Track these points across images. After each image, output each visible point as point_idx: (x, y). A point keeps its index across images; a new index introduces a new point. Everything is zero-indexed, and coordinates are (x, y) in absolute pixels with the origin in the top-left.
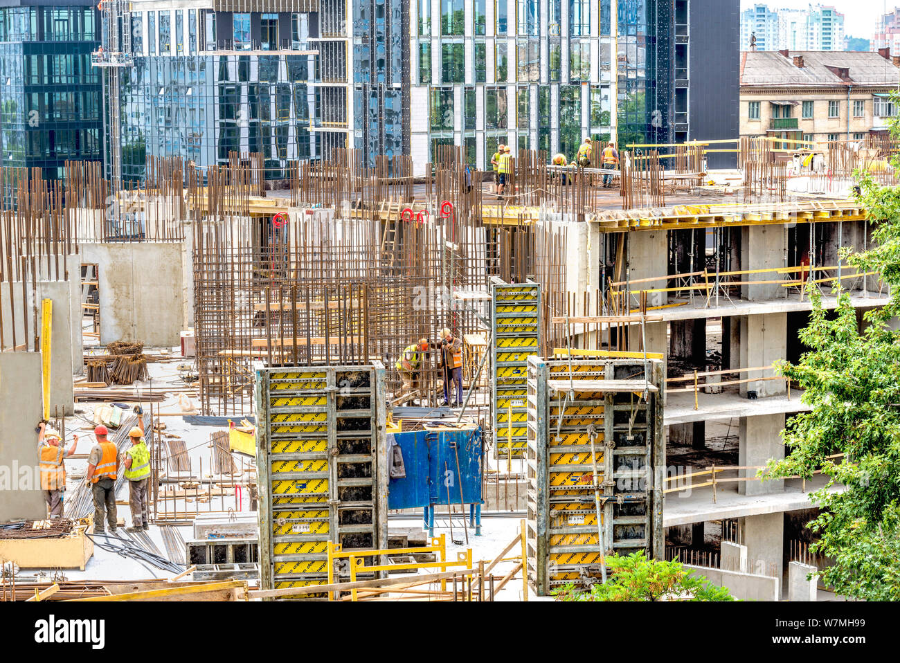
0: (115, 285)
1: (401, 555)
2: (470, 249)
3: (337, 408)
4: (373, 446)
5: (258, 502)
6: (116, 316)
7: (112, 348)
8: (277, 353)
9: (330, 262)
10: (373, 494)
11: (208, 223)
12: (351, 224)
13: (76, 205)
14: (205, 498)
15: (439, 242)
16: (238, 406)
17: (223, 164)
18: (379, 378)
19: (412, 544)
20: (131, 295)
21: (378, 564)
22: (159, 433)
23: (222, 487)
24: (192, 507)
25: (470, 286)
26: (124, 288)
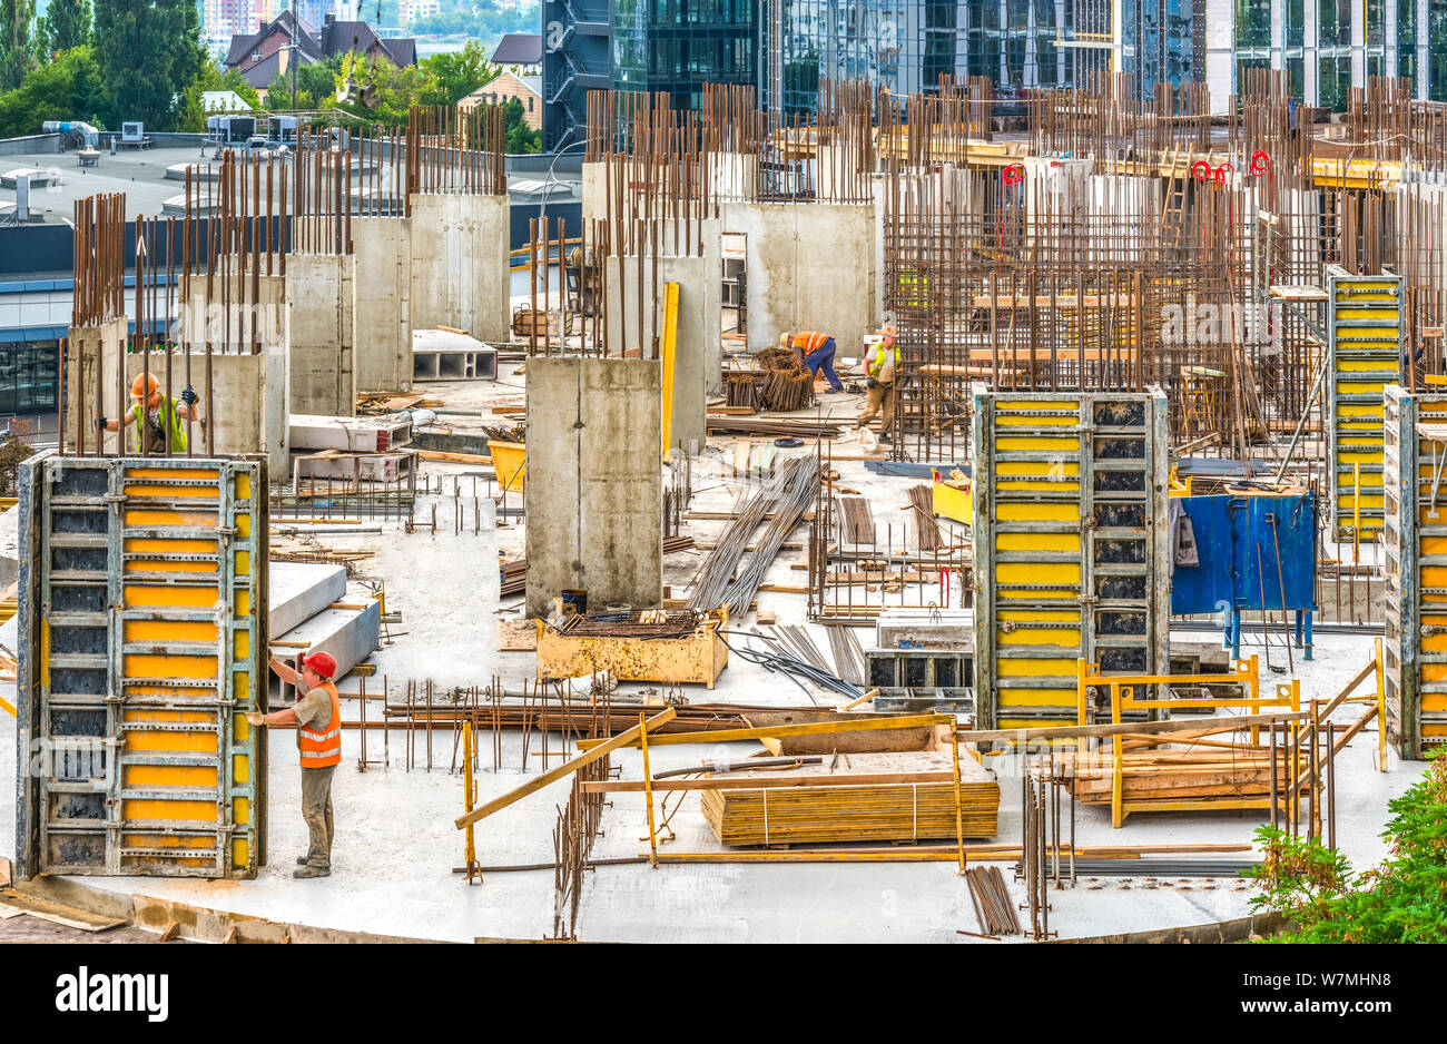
0: (770, 265)
1: (1190, 685)
2: (1295, 224)
3: (1095, 456)
4: (1149, 515)
5: (974, 594)
6: (771, 309)
7: (763, 356)
8: (1006, 372)
9: (1086, 238)
10: (1148, 590)
11: (908, 177)
12: (1117, 183)
13: (718, 147)
14: (894, 586)
15: (1248, 211)
16: (946, 450)
17: (930, 92)
18: (1158, 413)
19: (1206, 669)
20: (793, 280)
21: (1154, 698)
22: (830, 486)
23: (921, 570)
24: (875, 599)
25: (1295, 279)
26: (784, 270)
